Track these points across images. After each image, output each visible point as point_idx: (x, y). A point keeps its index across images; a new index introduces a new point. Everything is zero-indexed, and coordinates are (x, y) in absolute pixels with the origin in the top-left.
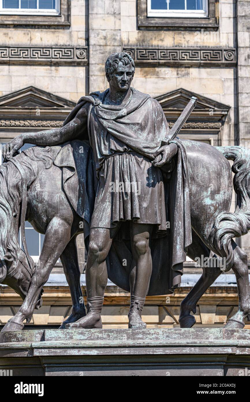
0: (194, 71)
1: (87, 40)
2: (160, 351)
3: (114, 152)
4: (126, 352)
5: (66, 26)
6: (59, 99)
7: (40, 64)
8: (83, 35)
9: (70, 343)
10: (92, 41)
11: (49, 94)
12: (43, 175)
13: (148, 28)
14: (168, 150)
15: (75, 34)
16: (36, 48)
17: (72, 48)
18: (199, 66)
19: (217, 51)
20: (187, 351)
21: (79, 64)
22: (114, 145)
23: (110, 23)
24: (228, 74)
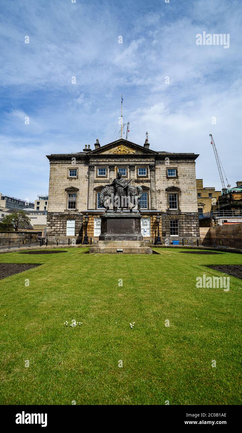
0: (145, 183)
2: (124, 216)
3: (118, 187)
4: (119, 216)
9: (111, 215)
12: (109, 191)
13: (138, 177)
14: (126, 186)
18: (145, 182)
19: (148, 180)
20: (129, 216)
22: (118, 186)
23: (133, 177)
24: (149, 183)
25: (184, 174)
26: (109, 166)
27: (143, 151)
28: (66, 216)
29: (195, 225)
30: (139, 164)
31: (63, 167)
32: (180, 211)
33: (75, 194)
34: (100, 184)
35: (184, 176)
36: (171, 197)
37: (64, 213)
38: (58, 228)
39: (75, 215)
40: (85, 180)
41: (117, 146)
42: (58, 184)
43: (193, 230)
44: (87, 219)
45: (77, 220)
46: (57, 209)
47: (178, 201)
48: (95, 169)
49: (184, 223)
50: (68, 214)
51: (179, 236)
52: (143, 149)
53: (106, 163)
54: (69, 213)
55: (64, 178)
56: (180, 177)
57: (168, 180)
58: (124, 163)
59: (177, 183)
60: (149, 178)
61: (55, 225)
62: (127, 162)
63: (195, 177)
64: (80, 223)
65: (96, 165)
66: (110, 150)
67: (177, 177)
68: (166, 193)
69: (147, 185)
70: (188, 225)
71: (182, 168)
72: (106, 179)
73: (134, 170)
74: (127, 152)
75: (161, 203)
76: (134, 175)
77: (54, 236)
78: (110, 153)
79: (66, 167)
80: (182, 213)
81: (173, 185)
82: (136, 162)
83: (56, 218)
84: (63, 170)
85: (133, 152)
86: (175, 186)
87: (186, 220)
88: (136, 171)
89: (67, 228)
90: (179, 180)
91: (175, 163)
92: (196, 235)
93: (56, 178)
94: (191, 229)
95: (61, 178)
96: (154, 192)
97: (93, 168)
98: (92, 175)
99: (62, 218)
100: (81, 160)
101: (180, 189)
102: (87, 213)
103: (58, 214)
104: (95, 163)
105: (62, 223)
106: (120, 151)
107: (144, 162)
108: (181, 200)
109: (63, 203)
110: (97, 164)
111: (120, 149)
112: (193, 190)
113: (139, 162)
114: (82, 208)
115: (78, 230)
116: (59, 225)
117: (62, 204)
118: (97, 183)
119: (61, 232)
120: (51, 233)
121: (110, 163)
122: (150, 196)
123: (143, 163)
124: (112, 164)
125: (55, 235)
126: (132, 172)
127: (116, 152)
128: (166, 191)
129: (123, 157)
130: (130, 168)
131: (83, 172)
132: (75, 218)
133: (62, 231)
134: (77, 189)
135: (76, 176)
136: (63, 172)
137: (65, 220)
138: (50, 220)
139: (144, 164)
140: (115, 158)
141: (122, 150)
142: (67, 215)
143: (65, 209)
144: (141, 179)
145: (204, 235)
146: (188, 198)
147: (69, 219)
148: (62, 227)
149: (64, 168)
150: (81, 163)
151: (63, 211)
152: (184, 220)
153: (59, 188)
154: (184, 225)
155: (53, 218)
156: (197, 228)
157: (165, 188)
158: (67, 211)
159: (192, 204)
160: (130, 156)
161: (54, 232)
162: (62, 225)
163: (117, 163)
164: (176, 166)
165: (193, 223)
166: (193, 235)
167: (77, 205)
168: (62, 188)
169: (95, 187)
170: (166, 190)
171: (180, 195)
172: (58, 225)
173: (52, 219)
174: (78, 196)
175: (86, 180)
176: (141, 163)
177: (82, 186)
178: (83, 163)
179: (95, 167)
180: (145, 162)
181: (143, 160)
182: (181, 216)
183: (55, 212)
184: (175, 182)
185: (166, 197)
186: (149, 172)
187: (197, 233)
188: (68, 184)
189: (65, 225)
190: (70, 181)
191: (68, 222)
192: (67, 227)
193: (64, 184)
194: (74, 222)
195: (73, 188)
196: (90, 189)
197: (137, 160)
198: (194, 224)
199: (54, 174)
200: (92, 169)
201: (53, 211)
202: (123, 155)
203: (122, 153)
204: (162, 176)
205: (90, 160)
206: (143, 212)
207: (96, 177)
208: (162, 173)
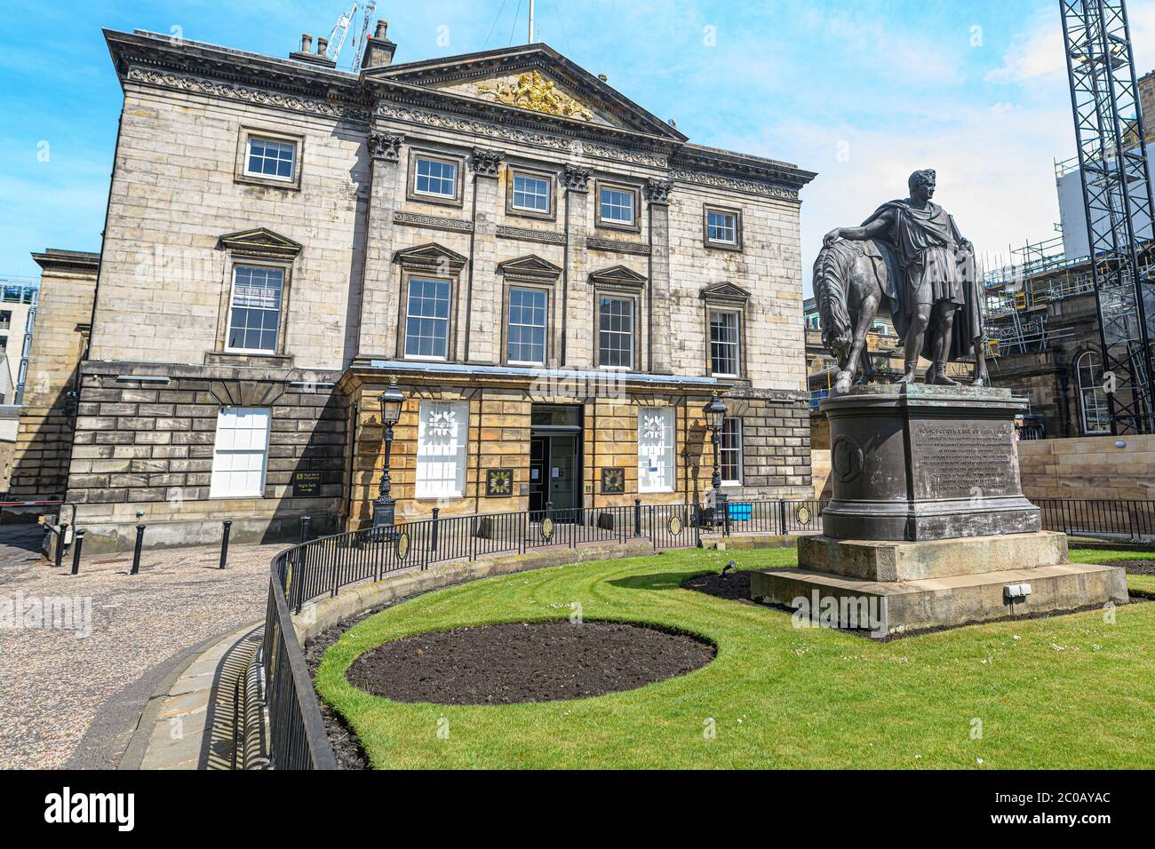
0: (626, 256)
1: (566, 230)
5: (554, 221)
6: (550, 264)
7: (537, 242)
8: (563, 227)
10: (570, 231)
11: (543, 261)
13: (601, 228)
15: (558, 227)
16: (536, 232)
17: (557, 234)
18: (629, 253)
19: (640, 246)
21: (560, 244)
23: (580, 222)
24: (645, 259)
25: (762, 238)
26: (474, 156)
27: (628, 117)
28: (216, 387)
29: (797, 441)
30: (606, 169)
31: (208, 114)
32: (749, 382)
33: (279, 273)
34: (427, 237)
35: (763, 247)
36: (716, 324)
37: (201, 369)
38: (157, 452)
39: (274, 382)
40: (340, 203)
41: (514, 72)
42: (175, 207)
43: (790, 460)
44: (389, 407)
45: (282, 411)
46: (157, 344)
47: (743, 344)
48: (403, 159)
49: (762, 432)
50: (228, 374)
51: (744, 485)
52: (625, 111)
53: (459, 137)
54: (236, 372)
55: (216, 178)
56: (748, 250)
57: (709, 255)
58: (542, 152)
59: (739, 271)
60: (643, 239)
61: (140, 438)
62: (557, 155)
63: (800, 255)
64: (301, 427)
65: (408, 140)
66: (481, 83)
67: (740, 249)
68: (700, 307)
69: (637, 265)
70: (776, 439)
71: (758, 214)
72: (454, 213)
73: (586, 193)
74: (561, 106)
75: (682, 348)
76: (584, 217)
77: (126, 499)
78: (483, 97)
79: (234, 118)
80: (758, 390)
81: (725, 280)
82: (595, 162)
83: (151, 397)
84: (208, 132)
85: (584, 115)
86: (733, 282)
87: (769, 420)
88: (591, 198)
89: (215, 455)
90: (749, 260)
91: (734, 191)
92: (800, 478)
93: (160, 168)
94: (785, 456)
95: (195, 174)
96: (662, 297)
97: (391, 150)
98: (386, 185)
99: (189, 398)
100: (323, 96)
101: (749, 294)
102: (394, 379)
103: (160, 375)
104: (408, 130)
105: (185, 424)
106: (526, 98)
107: (629, 168)
108: (754, 340)
109: (197, 311)
110: (413, 135)
111: (527, 87)
112: (792, 303)
113: (607, 164)
114: (315, 350)
115: (284, 464)
116: (165, 438)
117: (194, 320)
118: (411, 230)
119: (179, 479)
120: (102, 485)
121: (478, 140)
122: (645, 313)
123: (624, 170)
124: (488, 151)
125: (134, 494)
126: (574, 198)
127: (510, 99)
128: (700, 298)
129: (543, 125)
130: (568, 179)
131: (332, 162)
132: (270, 398)
133: (186, 473)
134: (294, 244)
135: (288, 179)
136: (209, 144)
137: (208, 411)
138: (106, 408)
139: (628, 173)
140: (502, 123)
141: (539, 93)
142: (223, 380)
143: (210, 347)
144: (612, 236)
145: (823, 478)
146: (775, 334)
147: (234, 405)
148: (183, 451)
149: (214, 123)
150: (325, 117)
151: (196, 359)
152: (761, 422)
153: (175, 228)
154: (762, 441)
155: (127, 396)
156: (804, 453)
157: (698, 286)
158: (222, 362)
159: (786, 360)
160: (572, 128)
161: (126, 480)
162: (184, 438)
163: (512, 150)
164: (739, 205)
165: (789, 433)
166: (791, 479)
167: (290, 330)
168: (197, 230)
169: (397, 247)
170: (703, 295)
171: (751, 320)
172: (161, 435)
173: (118, 400)
174: (294, 284)
175: (346, 203)
176: (615, 168)
177: (322, 235)
178: (333, 119)
179: (404, 149)
180: (633, 168)
181: (622, 157)
182: (752, 403)
183: (141, 359)
184: (733, 267)
185: (701, 323)
186: (645, 213)
187: (802, 470)
188: (238, 214)
189: (204, 437)
190: (250, 200)
191: (225, 420)
192: (217, 447)
193: (214, 212)
194: (260, 420)
195: (269, 239)
196: (372, 254)
197: (597, 153)
198: (793, 436)
199: (150, 146)
200: (391, 154)
201: (126, 356)
202: (545, 120)
203: (538, 107)
204: (686, 234)
205: (380, 110)
206: (652, 384)
207: (407, 200)
208: (689, 225)
